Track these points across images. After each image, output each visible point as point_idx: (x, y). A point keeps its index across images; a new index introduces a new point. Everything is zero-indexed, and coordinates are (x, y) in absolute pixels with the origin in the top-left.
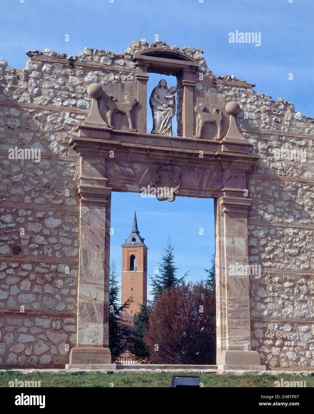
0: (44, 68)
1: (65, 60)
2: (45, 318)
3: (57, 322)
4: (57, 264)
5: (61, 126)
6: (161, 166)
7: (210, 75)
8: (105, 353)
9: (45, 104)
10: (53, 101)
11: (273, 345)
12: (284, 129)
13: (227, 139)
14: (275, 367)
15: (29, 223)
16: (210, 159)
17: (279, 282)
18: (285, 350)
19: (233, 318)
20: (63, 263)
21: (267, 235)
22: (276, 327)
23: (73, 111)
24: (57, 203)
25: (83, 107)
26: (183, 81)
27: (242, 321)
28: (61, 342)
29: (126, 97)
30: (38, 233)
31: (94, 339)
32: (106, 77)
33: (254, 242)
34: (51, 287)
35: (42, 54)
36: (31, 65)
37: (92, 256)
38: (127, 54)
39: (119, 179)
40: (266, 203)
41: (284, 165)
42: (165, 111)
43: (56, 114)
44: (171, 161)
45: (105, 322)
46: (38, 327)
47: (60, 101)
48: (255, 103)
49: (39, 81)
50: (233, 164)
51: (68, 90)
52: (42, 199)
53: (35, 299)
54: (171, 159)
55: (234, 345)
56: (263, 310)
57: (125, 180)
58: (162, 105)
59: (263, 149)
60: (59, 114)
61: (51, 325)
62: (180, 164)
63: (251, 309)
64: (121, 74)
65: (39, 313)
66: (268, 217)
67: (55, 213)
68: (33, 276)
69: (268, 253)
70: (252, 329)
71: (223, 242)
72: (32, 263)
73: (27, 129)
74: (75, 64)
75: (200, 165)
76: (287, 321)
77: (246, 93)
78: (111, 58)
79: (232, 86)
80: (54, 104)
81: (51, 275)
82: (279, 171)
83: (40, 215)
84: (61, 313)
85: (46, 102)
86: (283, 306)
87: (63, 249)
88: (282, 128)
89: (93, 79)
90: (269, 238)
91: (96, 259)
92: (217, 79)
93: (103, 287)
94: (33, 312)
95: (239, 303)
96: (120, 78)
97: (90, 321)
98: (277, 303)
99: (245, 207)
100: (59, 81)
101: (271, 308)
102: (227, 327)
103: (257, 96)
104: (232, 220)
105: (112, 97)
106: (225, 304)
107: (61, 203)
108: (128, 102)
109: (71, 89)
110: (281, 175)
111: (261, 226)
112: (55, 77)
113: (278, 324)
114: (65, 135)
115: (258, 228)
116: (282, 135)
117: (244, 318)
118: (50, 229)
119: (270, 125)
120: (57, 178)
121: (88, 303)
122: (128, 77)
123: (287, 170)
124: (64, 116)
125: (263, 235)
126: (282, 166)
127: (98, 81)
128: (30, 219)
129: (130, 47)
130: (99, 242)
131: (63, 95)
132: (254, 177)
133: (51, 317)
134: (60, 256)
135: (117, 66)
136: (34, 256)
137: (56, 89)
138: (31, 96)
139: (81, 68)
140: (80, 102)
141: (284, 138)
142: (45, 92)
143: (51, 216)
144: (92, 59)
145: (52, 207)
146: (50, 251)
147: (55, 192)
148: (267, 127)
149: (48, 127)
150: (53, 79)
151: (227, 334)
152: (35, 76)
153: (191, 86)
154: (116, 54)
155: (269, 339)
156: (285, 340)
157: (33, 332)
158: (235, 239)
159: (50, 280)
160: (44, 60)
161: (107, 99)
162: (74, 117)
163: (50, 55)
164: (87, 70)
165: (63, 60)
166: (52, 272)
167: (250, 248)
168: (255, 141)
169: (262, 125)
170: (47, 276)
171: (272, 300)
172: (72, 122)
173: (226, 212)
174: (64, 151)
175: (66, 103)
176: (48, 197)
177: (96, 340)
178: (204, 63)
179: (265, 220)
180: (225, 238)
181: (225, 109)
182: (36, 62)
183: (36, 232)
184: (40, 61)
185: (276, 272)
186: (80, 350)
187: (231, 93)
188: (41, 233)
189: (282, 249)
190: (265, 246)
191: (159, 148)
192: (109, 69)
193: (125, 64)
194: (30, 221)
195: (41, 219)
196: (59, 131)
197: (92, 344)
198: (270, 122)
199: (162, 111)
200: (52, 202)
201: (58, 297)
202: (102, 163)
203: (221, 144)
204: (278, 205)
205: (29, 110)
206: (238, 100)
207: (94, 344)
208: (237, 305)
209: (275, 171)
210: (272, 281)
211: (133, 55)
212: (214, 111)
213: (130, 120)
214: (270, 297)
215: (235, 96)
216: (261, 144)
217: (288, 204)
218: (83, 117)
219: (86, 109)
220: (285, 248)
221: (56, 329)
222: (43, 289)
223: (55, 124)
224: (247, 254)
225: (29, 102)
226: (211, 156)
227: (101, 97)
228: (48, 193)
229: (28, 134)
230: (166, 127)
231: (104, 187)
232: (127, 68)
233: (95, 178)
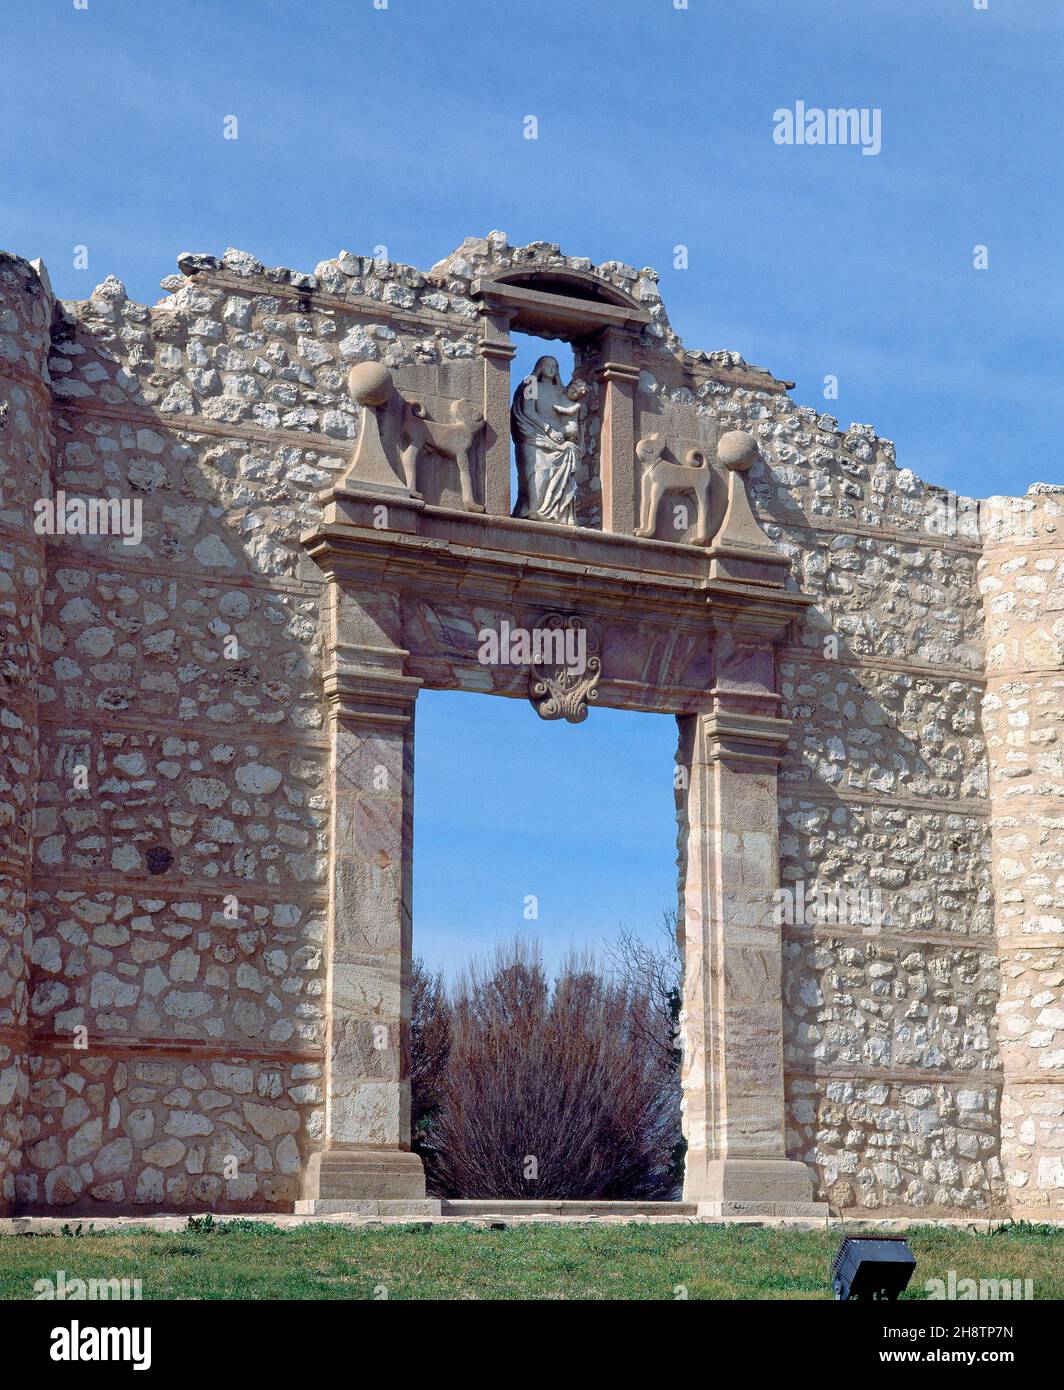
0: (231, 308)
1: (287, 288)
2: (240, 1063)
3: (271, 1077)
4: (270, 904)
5: (277, 490)
6: (549, 619)
7: (676, 350)
8: (408, 1170)
9: (234, 419)
10: (257, 411)
11: (839, 1145)
12: (870, 517)
13: (726, 541)
14: (846, 1206)
15: (194, 780)
16: (683, 600)
17: (857, 963)
18: (870, 1158)
19: (740, 1066)
20: (286, 902)
21: (824, 827)
22: (848, 1091)
23: (311, 445)
24: (270, 720)
25: (338, 433)
26: (607, 365)
27: (764, 1074)
28: (284, 1135)
29: (454, 407)
30: (217, 811)
31: (377, 1126)
32: (399, 344)
33: (792, 850)
34: (254, 971)
35: (223, 266)
36: (193, 300)
37: (367, 881)
38: (453, 276)
39: (436, 654)
40: (825, 733)
41: (869, 622)
42: (557, 453)
43: (264, 450)
44: (577, 602)
45: (402, 1077)
46: (219, 1089)
47: (273, 413)
48: (796, 439)
49: (215, 349)
50: (740, 617)
51: (295, 380)
52: (229, 707)
53: (211, 1006)
54: (577, 597)
55: (742, 1145)
56: (816, 1043)
57: (451, 655)
58: (547, 434)
59: (816, 575)
60: (273, 452)
61: (255, 1084)
62: (598, 612)
63: (787, 1040)
64: (439, 337)
65: (224, 1049)
66: (828, 772)
67: (263, 751)
68: (204, 940)
69: (828, 877)
70: (789, 1099)
71: (712, 844)
72: (201, 898)
73: (184, 493)
74: (313, 300)
75: (652, 617)
76: (874, 1075)
77: (771, 407)
78: (411, 288)
79: (735, 386)
80: (259, 421)
81: (253, 936)
82: (856, 639)
83: (222, 754)
84: (283, 1049)
85: (236, 415)
86: (865, 1034)
87: (287, 860)
88: (865, 513)
89: (365, 349)
90: (831, 835)
91: (378, 890)
92: (696, 362)
93: (397, 973)
94: (207, 1046)
95: (756, 1023)
96: (436, 349)
97: (364, 1075)
98: (851, 1022)
99: (774, 744)
100: (272, 352)
101: (836, 1037)
102: (723, 1093)
103: (801, 418)
104: (737, 780)
105: (417, 407)
106: (716, 1026)
107: (278, 719)
108: (460, 423)
109: (304, 378)
110: (861, 652)
111: (811, 799)
112: (260, 337)
113: (853, 1084)
114: (289, 514)
115: (804, 805)
116: (864, 533)
117: (767, 1067)
118: (251, 798)
119: (834, 504)
120: (267, 645)
121: (356, 1022)
122: (460, 347)
123: (877, 637)
124: (286, 458)
125: (816, 826)
126: (864, 625)
127: (378, 356)
128: (196, 766)
129: (464, 256)
130: (387, 839)
131: (281, 395)
132: (791, 655)
133: (255, 1062)
134: (277, 881)
135: (426, 312)
136: (206, 878)
137: (264, 375)
138: (193, 393)
139: (332, 312)
140: (328, 418)
141: (869, 543)
142: (231, 382)
143: (251, 759)
144: (360, 287)
145: (254, 732)
146: (251, 864)
147: (264, 685)
148: (826, 509)
149: (242, 489)
150: (253, 345)
151: (723, 1113)
152: (206, 334)
153: (628, 382)
154: (426, 277)
155: (829, 1126)
156: (869, 1128)
157: (207, 1108)
158: (747, 836)
159: (253, 950)
160: (230, 285)
161: (404, 412)
162: (313, 463)
163: (246, 271)
164: (346, 320)
165: (282, 287)
166: (257, 927)
167: (785, 861)
168: (795, 549)
169: (814, 504)
170: (242, 938)
171: (837, 1016)
172: (309, 477)
173: (721, 757)
174: (286, 564)
175: (290, 419)
176: (244, 700)
177: (380, 1129)
178: (662, 312)
179: (820, 781)
180: (718, 835)
181: (716, 452)
182: (206, 289)
183: (212, 808)
184: (217, 287)
185: (848, 934)
186: (340, 1159)
187: (732, 406)
188: (224, 811)
189: (864, 869)
190: (821, 857)
191: (549, 565)
192: (407, 318)
193: (449, 305)
194: (194, 773)
195: (225, 769)
196: (274, 503)
197: (370, 1140)
198: (834, 496)
199: (548, 450)
200: (256, 718)
201: (273, 1001)
202: (391, 605)
203: (708, 558)
204: (854, 740)
205: (191, 438)
206: (750, 428)
207: (375, 1141)
208: (750, 1029)
209: (847, 639)
210: (837, 960)
211: (470, 281)
212: (689, 457)
213: (464, 478)
214: (832, 1005)
215: (743, 415)
216: (811, 558)
217: (878, 736)
218: (337, 463)
219: (344, 438)
220: (872, 864)
221: (268, 1097)
222: (233, 976)
223: (262, 480)
224: (776, 880)
225: (190, 412)
226: (685, 591)
227: (385, 404)
228: (246, 691)
229: (186, 508)
230: (559, 502)
231: (396, 675)
232: (455, 318)
233: (376, 649)
